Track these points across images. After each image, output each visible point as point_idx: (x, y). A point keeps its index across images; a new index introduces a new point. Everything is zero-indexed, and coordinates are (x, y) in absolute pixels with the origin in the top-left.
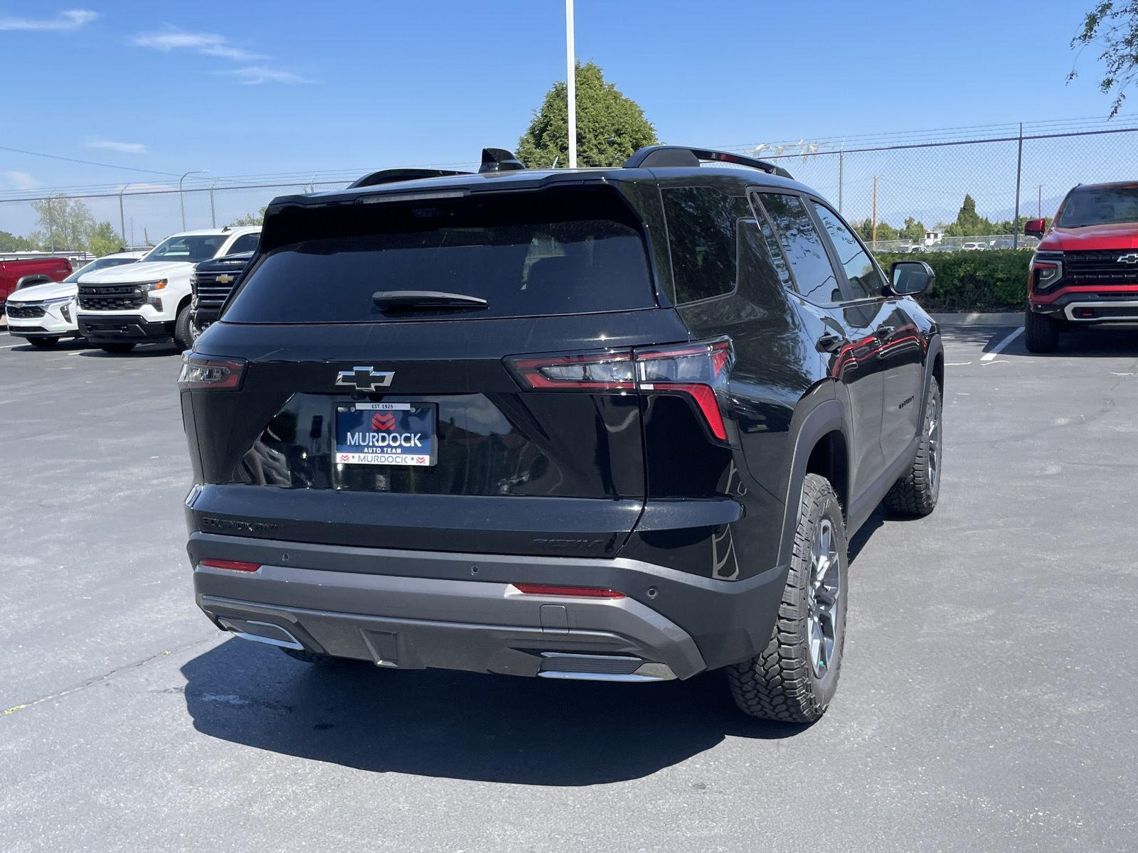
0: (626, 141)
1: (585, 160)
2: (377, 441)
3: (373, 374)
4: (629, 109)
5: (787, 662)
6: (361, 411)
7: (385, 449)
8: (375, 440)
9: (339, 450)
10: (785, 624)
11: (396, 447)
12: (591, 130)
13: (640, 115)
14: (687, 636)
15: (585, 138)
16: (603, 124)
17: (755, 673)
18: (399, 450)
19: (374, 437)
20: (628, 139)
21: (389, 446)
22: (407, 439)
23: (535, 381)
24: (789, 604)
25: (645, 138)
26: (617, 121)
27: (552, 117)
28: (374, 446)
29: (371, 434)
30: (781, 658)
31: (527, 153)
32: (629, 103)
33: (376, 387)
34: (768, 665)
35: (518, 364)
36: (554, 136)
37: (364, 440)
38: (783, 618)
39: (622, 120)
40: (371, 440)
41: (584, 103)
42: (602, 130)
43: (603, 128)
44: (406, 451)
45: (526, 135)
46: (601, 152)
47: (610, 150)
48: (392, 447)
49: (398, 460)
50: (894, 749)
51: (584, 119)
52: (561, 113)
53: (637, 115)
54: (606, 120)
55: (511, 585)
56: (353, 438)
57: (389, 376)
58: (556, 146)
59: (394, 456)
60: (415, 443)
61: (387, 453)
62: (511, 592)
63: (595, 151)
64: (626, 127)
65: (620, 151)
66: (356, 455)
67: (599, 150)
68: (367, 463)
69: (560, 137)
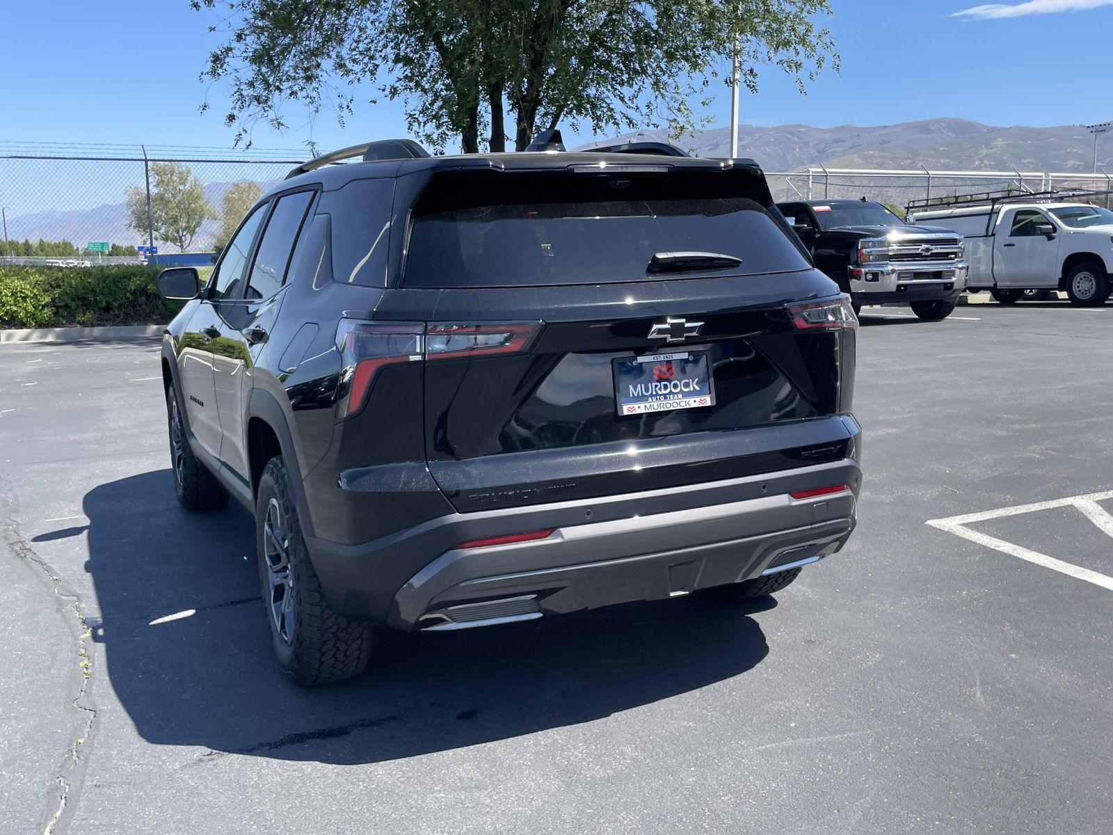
2: (660, 389)
3: (686, 325)
6: (641, 364)
7: (668, 396)
8: (657, 389)
9: (625, 402)
11: (677, 393)
18: (680, 396)
19: (656, 386)
21: (671, 393)
22: (687, 385)
28: (657, 394)
29: (654, 384)
33: (686, 337)
37: (647, 390)
40: (654, 390)
44: (685, 395)
48: (674, 394)
49: (682, 403)
56: (635, 390)
59: (677, 401)
60: (694, 387)
61: (671, 399)
66: (642, 405)
68: (653, 411)
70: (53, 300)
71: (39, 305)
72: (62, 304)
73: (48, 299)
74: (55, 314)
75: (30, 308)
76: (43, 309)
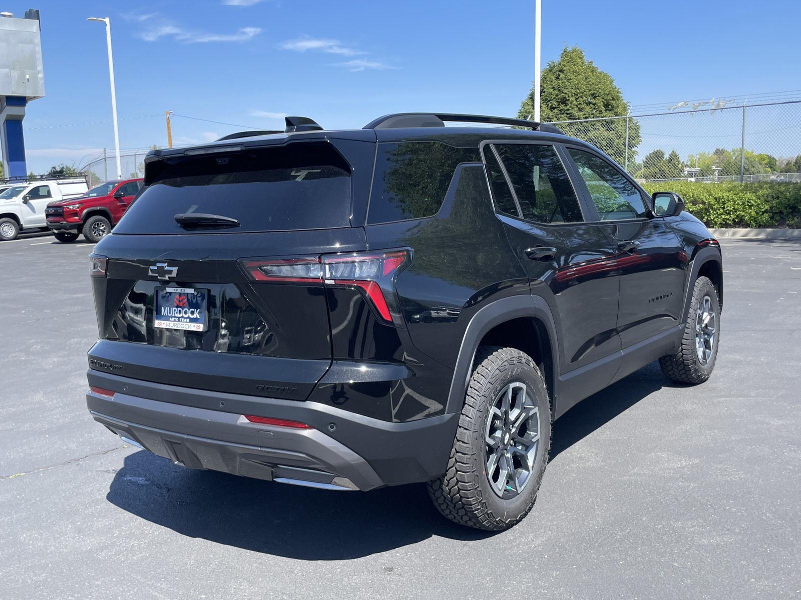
0: (600, 102)
1: (568, 115)
2: (177, 313)
3: (167, 268)
4: (603, 78)
5: (462, 485)
6: (170, 293)
7: (181, 319)
9: (157, 319)
10: (459, 456)
12: (574, 95)
13: (611, 83)
14: (363, 460)
15: (568, 100)
16: (583, 90)
17: (443, 491)
18: (188, 320)
19: (175, 310)
20: (601, 100)
21: (182, 317)
22: (192, 313)
23: (258, 276)
24: (463, 442)
25: (614, 99)
26: (593, 88)
27: (545, 87)
28: (175, 317)
29: (174, 308)
30: (458, 481)
31: (526, 112)
32: (603, 75)
33: (169, 277)
34: (450, 485)
35: (248, 264)
36: (546, 99)
37: (170, 312)
38: (459, 452)
39: (596, 87)
40: (174, 312)
41: (569, 75)
42: (581, 94)
43: (583, 93)
44: (191, 321)
45: (526, 100)
46: (580, 110)
47: (587, 108)
48: (185, 318)
49: (187, 326)
50: (546, 556)
51: (568, 87)
52: (552, 83)
53: (608, 83)
54: (585, 87)
55: (243, 416)
56: (165, 311)
57: (175, 270)
58: (547, 106)
59: (185, 324)
60: (196, 316)
61: (181, 322)
62: (243, 420)
63: (576, 109)
64: (600, 91)
65: (594, 108)
66: (165, 322)
67: (579, 108)
68: (170, 327)
69: (550, 100)
70: (771, 208)
71: (760, 211)
72: (777, 211)
73: (767, 207)
74: (772, 218)
75: (753, 214)
76: (763, 214)
